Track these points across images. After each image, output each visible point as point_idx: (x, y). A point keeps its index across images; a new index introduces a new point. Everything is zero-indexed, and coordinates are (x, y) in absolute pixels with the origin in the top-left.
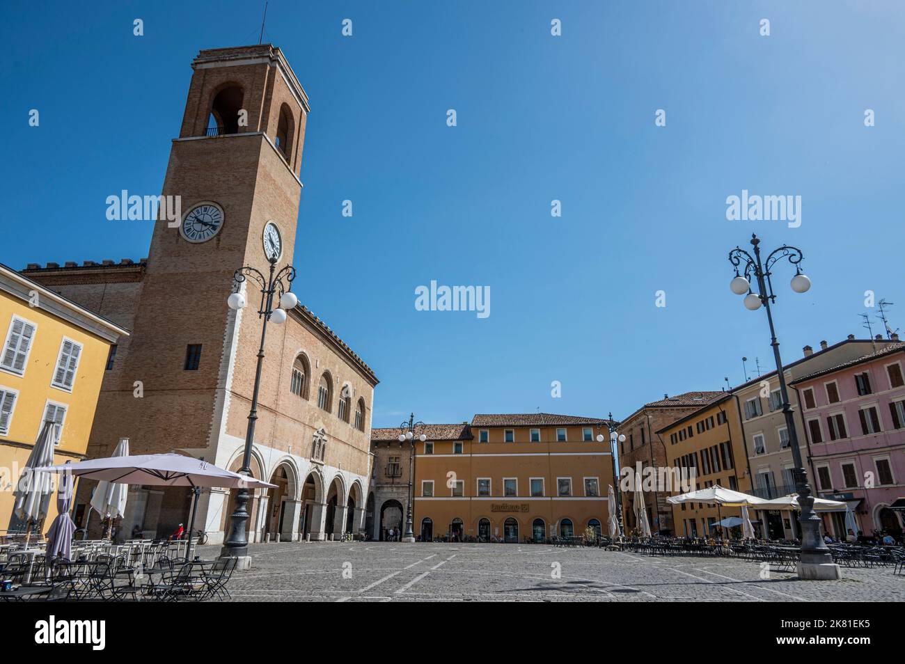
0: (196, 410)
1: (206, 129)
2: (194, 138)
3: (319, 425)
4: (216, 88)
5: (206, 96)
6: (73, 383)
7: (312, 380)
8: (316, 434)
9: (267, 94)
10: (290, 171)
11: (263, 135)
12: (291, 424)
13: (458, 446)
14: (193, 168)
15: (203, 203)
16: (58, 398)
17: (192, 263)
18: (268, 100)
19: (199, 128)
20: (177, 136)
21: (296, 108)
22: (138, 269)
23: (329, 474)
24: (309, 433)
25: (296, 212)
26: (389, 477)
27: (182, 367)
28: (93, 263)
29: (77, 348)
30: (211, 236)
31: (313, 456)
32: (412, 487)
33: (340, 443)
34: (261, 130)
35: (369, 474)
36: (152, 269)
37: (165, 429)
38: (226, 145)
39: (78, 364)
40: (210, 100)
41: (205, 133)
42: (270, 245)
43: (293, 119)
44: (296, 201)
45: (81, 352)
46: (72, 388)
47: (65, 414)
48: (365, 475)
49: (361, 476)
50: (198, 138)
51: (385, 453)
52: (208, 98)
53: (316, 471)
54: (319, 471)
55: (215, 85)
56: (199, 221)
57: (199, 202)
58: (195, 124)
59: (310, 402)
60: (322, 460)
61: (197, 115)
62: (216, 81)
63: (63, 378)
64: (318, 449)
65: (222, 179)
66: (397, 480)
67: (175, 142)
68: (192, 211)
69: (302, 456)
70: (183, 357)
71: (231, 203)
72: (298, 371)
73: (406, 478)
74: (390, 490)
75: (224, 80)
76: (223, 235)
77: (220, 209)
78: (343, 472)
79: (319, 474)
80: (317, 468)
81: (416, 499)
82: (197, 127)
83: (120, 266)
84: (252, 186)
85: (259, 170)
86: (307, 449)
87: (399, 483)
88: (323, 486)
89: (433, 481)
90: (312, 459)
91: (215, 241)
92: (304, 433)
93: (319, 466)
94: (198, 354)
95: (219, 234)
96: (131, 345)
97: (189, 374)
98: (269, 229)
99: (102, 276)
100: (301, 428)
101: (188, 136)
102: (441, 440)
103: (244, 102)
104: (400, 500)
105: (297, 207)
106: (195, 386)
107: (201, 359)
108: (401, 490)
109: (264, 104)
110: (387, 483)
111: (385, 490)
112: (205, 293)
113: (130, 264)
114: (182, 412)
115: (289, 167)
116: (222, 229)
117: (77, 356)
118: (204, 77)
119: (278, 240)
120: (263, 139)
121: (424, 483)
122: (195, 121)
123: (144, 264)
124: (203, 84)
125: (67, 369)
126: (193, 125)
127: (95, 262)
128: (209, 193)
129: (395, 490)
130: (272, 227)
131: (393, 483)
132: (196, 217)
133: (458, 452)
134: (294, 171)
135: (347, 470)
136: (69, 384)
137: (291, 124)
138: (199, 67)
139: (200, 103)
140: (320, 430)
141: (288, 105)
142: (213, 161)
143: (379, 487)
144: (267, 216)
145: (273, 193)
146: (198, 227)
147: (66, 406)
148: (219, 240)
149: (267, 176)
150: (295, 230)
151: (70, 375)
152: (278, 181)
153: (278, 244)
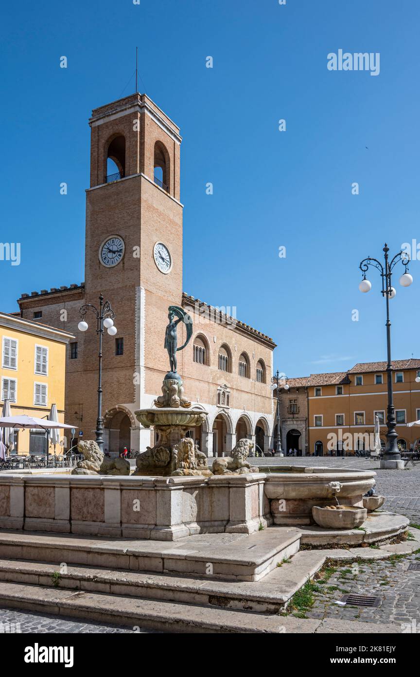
0: (126, 380)
1: (106, 177)
2: (98, 187)
3: (222, 382)
4: (107, 141)
5: (102, 150)
6: (47, 371)
7: (211, 352)
8: (219, 388)
9: (140, 139)
10: (170, 197)
11: (141, 175)
12: (197, 383)
13: (339, 389)
14: (101, 210)
15: (110, 237)
16: (41, 380)
17: (111, 282)
18: (142, 144)
19: (101, 178)
20: (88, 188)
21: (169, 142)
22: (80, 291)
23: (234, 416)
24: (213, 388)
25: (181, 229)
26: (290, 414)
27: (114, 354)
28: (55, 289)
29: (45, 350)
30: (119, 260)
31: (219, 403)
32: (307, 420)
33: (243, 393)
34: (140, 172)
35: (273, 412)
36: (88, 289)
37: (111, 393)
38: (119, 188)
39: (47, 359)
40: (104, 152)
41: (105, 181)
42: (161, 260)
43: (167, 152)
44: (179, 220)
45: (48, 352)
46: (47, 374)
47: (47, 389)
48: (270, 413)
49: (266, 415)
50: (101, 186)
51: (286, 397)
52: (103, 151)
53: (223, 412)
54: (226, 413)
55: (106, 139)
56: (110, 251)
57: (108, 236)
58: (98, 175)
59: (211, 367)
60: (228, 405)
61: (98, 166)
62: (106, 134)
63: (41, 368)
64: (223, 397)
65: (120, 216)
66: (296, 416)
67: (88, 192)
68: (105, 244)
69: (209, 403)
70: (114, 347)
71: (127, 234)
72: (199, 347)
73: (303, 413)
74: (292, 422)
75: (111, 133)
76: (126, 259)
77: (121, 239)
78: (248, 412)
79: (227, 414)
80: (224, 410)
81: (310, 428)
82: (99, 176)
83: (70, 289)
84: (139, 218)
85: (143, 205)
86: (213, 399)
87: (297, 418)
88: (231, 422)
89: (322, 415)
90: (218, 405)
91: (121, 265)
92: (209, 389)
93: (225, 409)
94: (122, 344)
95: (123, 259)
96: (85, 341)
97: (119, 357)
98: (157, 248)
99: (61, 297)
100: (206, 385)
101: (95, 186)
102: (326, 386)
103: (126, 149)
104: (299, 429)
105: (181, 225)
106: (123, 365)
107: (124, 347)
108: (299, 422)
109: (140, 148)
110: (289, 418)
111: (288, 423)
112: (120, 303)
113: (76, 287)
114: (118, 381)
115: (168, 194)
116: (124, 255)
117: (46, 354)
118: (98, 133)
119: (167, 254)
120: (142, 178)
121: (316, 417)
122: (97, 172)
123: (83, 287)
124: (98, 139)
125: (42, 363)
126: (96, 176)
127: (57, 288)
128: (113, 228)
129: (295, 422)
130: (161, 246)
131: (293, 418)
132: (108, 249)
133: (339, 393)
134: (174, 197)
135: (252, 411)
136: (45, 372)
137: (166, 157)
138: (94, 125)
139: (98, 157)
140: (223, 386)
141: (160, 142)
142: (113, 203)
143: (284, 421)
144: (155, 239)
145: (157, 220)
146: (110, 255)
147: (46, 384)
148: (124, 264)
149: (150, 207)
150: (181, 244)
151: (44, 366)
152: (161, 208)
153: (168, 257)
